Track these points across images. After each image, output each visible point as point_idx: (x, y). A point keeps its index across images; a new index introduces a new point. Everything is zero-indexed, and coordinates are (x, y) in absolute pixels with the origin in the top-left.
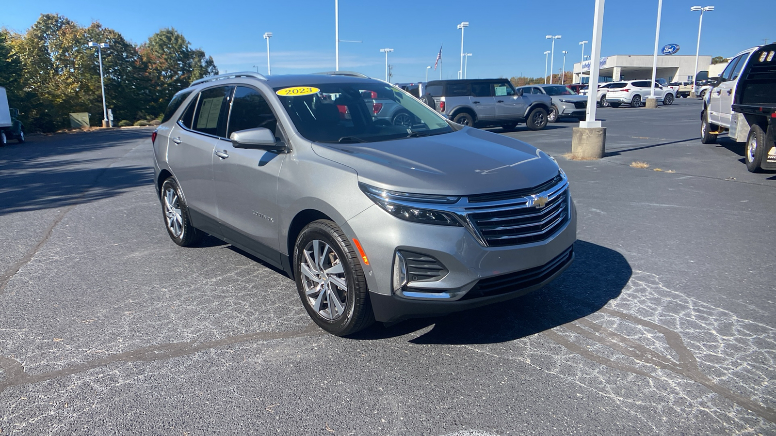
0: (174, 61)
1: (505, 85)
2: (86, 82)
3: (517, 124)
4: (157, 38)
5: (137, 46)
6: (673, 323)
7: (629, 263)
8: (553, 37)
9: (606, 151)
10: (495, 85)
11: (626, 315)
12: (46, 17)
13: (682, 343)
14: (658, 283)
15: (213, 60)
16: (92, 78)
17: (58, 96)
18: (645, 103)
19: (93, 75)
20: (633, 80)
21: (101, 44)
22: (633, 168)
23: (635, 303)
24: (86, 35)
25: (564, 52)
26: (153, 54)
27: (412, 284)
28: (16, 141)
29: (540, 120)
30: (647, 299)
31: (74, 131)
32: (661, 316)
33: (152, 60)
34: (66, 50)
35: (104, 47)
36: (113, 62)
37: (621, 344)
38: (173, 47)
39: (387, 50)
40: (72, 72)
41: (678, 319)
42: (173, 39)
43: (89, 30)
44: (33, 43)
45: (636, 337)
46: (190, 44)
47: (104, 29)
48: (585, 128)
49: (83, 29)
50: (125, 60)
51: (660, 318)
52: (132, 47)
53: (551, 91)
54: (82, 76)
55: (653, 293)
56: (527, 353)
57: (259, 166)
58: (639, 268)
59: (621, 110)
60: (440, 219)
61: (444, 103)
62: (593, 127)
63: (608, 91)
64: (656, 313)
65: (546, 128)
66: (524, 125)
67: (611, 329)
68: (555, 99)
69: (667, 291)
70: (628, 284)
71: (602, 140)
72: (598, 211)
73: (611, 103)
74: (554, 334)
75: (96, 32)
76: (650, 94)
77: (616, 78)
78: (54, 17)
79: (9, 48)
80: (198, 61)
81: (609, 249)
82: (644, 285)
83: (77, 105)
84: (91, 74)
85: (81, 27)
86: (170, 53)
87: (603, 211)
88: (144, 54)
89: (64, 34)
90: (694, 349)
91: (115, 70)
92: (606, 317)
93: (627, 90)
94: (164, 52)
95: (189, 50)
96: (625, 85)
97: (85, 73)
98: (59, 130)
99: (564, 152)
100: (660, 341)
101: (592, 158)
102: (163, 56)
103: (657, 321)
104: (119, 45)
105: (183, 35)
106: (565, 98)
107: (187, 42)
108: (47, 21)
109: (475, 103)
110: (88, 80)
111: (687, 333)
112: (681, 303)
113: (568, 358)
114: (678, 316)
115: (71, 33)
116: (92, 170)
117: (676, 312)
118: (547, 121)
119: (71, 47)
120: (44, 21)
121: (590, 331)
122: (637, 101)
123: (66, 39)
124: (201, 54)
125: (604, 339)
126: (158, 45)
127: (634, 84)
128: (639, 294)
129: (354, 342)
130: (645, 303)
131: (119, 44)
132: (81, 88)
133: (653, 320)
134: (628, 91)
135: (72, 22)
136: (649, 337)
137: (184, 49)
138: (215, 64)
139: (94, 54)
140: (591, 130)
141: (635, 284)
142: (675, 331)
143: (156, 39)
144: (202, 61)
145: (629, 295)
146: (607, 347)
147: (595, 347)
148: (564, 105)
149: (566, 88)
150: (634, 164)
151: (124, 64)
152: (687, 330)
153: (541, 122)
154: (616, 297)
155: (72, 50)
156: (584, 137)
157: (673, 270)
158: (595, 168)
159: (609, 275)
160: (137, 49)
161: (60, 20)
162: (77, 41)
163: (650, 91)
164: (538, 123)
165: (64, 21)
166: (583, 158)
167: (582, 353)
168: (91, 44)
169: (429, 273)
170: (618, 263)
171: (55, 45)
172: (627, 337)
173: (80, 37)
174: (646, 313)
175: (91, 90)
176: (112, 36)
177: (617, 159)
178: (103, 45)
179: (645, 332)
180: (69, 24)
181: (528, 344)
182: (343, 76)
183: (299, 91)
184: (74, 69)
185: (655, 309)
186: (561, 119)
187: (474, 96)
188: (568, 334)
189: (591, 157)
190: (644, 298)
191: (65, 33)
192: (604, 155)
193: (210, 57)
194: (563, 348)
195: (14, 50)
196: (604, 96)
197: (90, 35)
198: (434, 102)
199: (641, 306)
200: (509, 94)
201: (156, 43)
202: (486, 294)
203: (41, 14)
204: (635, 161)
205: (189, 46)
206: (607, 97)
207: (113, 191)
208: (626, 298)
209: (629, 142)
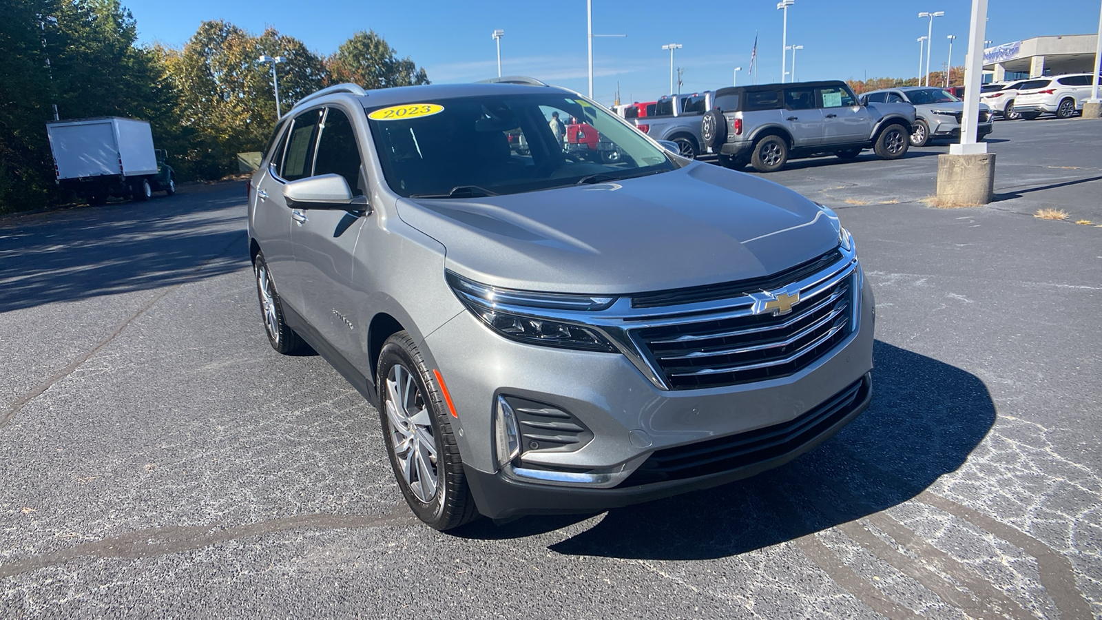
0: (373, 77)
1: (840, 91)
2: (258, 111)
3: (861, 151)
4: (350, 46)
5: (325, 58)
6: (1058, 534)
7: (994, 399)
8: (931, 15)
9: (996, 192)
10: (823, 91)
11: (967, 510)
12: (208, 25)
13: (1072, 581)
14: (1044, 444)
15: (426, 73)
16: (266, 104)
17: (224, 131)
18: (1082, 110)
19: (268, 101)
20: (1061, 74)
21: (276, 58)
22: (1040, 221)
23: (990, 485)
24: (258, 46)
25: (950, 37)
26: (345, 69)
27: (529, 456)
28: (165, 193)
29: (897, 143)
30: (1016, 476)
31: (243, 177)
32: (1037, 517)
33: (344, 77)
34: (232, 68)
35: (280, 61)
36: (293, 83)
37: (943, 575)
38: (372, 58)
39: (672, 46)
40: (242, 98)
41: (1071, 525)
42: (372, 47)
43: (261, 39)
44: (192, 61)
45: (977, 561)
46: (396, 53)
47: (281, 37)
48: (958, 156)
49: (254, 39)
50: (308, 78)
51: (1035, 520)
52: (318, 61)
53: (919, 98)
54: (254, 103)
55: (1031, 464)
56: (754, 585)
57: (334, 236)
58: (1012, 410)
59: (1039, 123)
60: (576, 339)
61: (740, 121)
62: (971, 154)
63: (1018, 94)
64: (1030, 508)
65: (905, 155)
66: (871, 152)
67: (930, 541)
68: (922, 110)
69: (1058, 462)
70: (983, 443)
71: (988, 174)
72: (959, 297)
73: (1022, 113)
74: (818, 546)
75: (270, 41)
76: (1090, 96)
77: (1036, 73)
78: (217, 25)
79: (160, 69)
80: (406, 76)
81: (962, 371)
82: (1014, 447)
83: (249, 141)
84: (265, 99)
85: (251, 37)
86: (368, 66)
87: (968, 297)
88: (334, 70)
89: (230, 47)
90: (1094, 597)
91: (297, 93)
92: (926, 514)
93: (1050, 92)
94: (361, 65)
95: (394, 61)
96: (1047, 83)
97: (257, 97)
98: (225, 176)
99: (925, 195)
100: (1025, 575)
101: (970, 203)
102: (359, 71)
103: (1027, 529)
104: (300, 59)
105: (386, 40)
106: (939, 108)
107: (391, 50)
108: (209, 30)
109: (791, 119)
110: (261, 107)
111: (1087, 560)
112: (1084, 489)
113: (828, 602)
114: (1074, 519)
115: (239, 45)
116: (231, 232)
117: (1071, 510)
118: (910, 144)
119: (238, 65)
120: (206, 31)
121: (887, 543)
122: (1067, 108)
123: (233, 54)
124: (410, 66)
125: (913, 561)
126: (351, 55)
127: (1062, 81)
128: (1001, 467)
129: (458, 542)
130: (1010, 485)
131: (300, 55)
132: (253, 117)
133: (1018, 525)
134: (1052, 93)
135: (241, 30)
136: (1005, 563)
137: (387, 60)
138: (429, 78)
139: (268, 72)
140: (968, 159)
141: (997, 443)
142: (1062, 552)
143: (348, 48)
144: (411, 75)
145: (982, 468)
146: (914, 582)
147: (889, 580)
148: (940, 118)
149: (943, 92)
150: (1041, 214)
151: (308, 84)
152: (1088, 553)
153: (898, 147)
154: (954, 470)
155: (241, 68)
156: (957, 169)
157: (1079, 418)
158: (971, 221)
159: (951, 423)
160: (324, 62)
161: (225, 29)
162: (246, 55)
163: (1091, 91)
164: (892, 148)
165: (231, 29)
166: (955, 204)
167: (860, 592)
168: (262, 59)
169: (558, 438)
170: (975, 400)
171: (219, 62)
172: (959, 561)
173: (250, 50)
174: (1007, 508)
175: (266, 121)
176: (291, 46)
177: (1014, 206)
178: (278, 59)
179: (998, 552)
180: (236, 33)
181: (761, 565)
182: (512, 84)
183: (408, 112)
184: (244, 94)
185: (1027, 500)
186: (933, 141)
187: (788, 109)
188: (844, 546)
189: (968, 202)
190: (1009, 475)
191: (231, 45)
192: (992, 197)
193: (422, 69)
194: (827, 579)
195: (169, 71)
196: (1011, 102)
197: (263, 45)
198: (725, 120)
199: (1001, 492)
200: (845, 104)
201: (349, 53)
202: (672, 476)
203: (202, 22)
204: (1044, 207)
205: (393, 55)
206: (1015, 103)
207: (237, 264)
208: (975, 474)
209: (1042, 175)
